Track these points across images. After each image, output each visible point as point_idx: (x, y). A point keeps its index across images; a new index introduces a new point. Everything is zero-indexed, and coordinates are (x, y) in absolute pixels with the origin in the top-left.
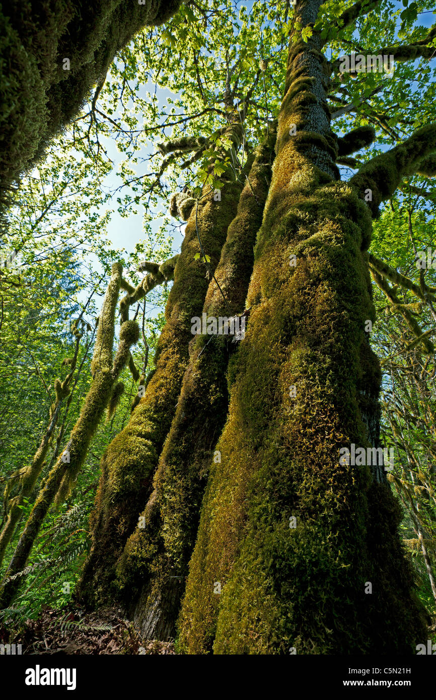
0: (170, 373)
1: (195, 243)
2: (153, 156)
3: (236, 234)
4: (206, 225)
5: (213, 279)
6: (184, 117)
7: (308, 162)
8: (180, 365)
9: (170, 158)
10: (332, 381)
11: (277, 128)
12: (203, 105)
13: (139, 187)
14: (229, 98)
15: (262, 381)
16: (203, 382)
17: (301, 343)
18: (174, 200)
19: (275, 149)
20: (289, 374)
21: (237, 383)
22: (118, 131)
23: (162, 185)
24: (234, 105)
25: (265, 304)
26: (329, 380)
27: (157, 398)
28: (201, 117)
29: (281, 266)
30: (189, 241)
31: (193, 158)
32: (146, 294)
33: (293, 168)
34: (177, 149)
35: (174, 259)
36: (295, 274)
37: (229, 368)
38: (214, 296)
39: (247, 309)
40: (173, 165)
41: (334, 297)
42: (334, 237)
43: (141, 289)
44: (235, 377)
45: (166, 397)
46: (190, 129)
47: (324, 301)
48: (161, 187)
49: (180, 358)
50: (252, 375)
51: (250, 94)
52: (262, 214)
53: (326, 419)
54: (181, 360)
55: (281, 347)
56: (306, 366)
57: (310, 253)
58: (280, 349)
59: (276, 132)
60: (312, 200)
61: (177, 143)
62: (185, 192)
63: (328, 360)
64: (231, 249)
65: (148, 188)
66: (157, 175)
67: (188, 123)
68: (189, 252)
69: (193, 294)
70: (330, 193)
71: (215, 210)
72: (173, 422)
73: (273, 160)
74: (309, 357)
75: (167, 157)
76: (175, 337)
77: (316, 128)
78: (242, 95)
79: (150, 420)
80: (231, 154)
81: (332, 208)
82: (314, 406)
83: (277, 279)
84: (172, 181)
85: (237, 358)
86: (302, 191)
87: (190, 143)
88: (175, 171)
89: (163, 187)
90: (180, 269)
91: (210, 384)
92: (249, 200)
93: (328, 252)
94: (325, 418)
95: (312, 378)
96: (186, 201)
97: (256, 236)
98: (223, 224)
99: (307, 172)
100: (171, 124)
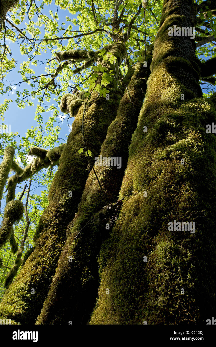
0: (48, 252)
1: (80, 137)
2: (50, 61)
3: (114, 133)
4: (90, 123)
5: (93, 170)
6: (78, 34)
7: (177, 81)
8: (58, 245)
9: (65, 63)
10: (193, 275)
11: (153, 52)
12: (95, 26)
13: (36, 84)
14: (116, 23)
15: (130, 268)
16: (76, 264)
17: (165, 236)
18: (65, 99)
19: (151, 67)
20: (154, 264)
21: (108, 267)
22: (23, 38)
23: (56, 84)
24: (120, 28)
25: (136, 197)
26: (190, 273)
27: (32, 276)
28: (92, 35)
29: (150, 165)
30: (75, 134)
31: (83, 66)
32: (33, 175)
33: (164, 85)
34: (71, 58)
35: (61, 148)
36: (162, 174)
37: (101, 253)
38: (93, 185)
39: (120, 199)
40: (67, 69)
41: (195, 196)
42: (196, 145)
43: (29, 170)
44: (107, 261)
45: (41, 276)
46: (83, 43)
47: (186, 199)
48: (55, 86)
49: (58, 238)
50: (121, 262)
51: (132, 21)
52: (137, 118)
53: (187, 314)
54: (58, 240)
55: (148, 238)
56: (169, 258)
57: (175, 156)
58: (147, 240)
59: (151, 54)
60: (178, 112)
61: (71, 53)
62: (75, 92)
63: (189, 254)
64: (109, 145)
65: (44, 85)
66: (52, 76)
67: (82, 38)
68: (74, 144)
69: (74, 180)
70: (193, 108)
71: (99, 111)
72: (45, 303)
73: (148, 76)
74: (173, 250)
75: (62, 63)
76: (55, 218)
77: (184, 54)
78: (127, 21)
79: (23, 300)
80: (114, 68)
81: (194, 120)
82: (176, 299)
83: (147, 176)
84: (65, 82)
85: (109, 243)
86: (171, 104)
87: (82, 55)
88: (68, 74)
89: (56, 86)
90: (65, 158)
91: (83, 266)
92: (127, 106)
93: (190, 157)
94: (187, 312)
95: (174, 270)
96: (75, 101)
97: (132, 136)
98: (104, 123)
99: (176, 89)
100: (68, 38)
